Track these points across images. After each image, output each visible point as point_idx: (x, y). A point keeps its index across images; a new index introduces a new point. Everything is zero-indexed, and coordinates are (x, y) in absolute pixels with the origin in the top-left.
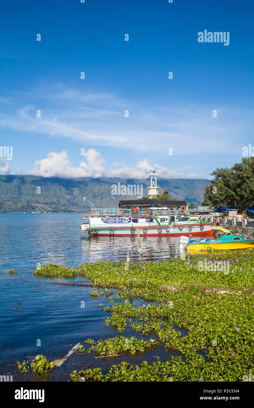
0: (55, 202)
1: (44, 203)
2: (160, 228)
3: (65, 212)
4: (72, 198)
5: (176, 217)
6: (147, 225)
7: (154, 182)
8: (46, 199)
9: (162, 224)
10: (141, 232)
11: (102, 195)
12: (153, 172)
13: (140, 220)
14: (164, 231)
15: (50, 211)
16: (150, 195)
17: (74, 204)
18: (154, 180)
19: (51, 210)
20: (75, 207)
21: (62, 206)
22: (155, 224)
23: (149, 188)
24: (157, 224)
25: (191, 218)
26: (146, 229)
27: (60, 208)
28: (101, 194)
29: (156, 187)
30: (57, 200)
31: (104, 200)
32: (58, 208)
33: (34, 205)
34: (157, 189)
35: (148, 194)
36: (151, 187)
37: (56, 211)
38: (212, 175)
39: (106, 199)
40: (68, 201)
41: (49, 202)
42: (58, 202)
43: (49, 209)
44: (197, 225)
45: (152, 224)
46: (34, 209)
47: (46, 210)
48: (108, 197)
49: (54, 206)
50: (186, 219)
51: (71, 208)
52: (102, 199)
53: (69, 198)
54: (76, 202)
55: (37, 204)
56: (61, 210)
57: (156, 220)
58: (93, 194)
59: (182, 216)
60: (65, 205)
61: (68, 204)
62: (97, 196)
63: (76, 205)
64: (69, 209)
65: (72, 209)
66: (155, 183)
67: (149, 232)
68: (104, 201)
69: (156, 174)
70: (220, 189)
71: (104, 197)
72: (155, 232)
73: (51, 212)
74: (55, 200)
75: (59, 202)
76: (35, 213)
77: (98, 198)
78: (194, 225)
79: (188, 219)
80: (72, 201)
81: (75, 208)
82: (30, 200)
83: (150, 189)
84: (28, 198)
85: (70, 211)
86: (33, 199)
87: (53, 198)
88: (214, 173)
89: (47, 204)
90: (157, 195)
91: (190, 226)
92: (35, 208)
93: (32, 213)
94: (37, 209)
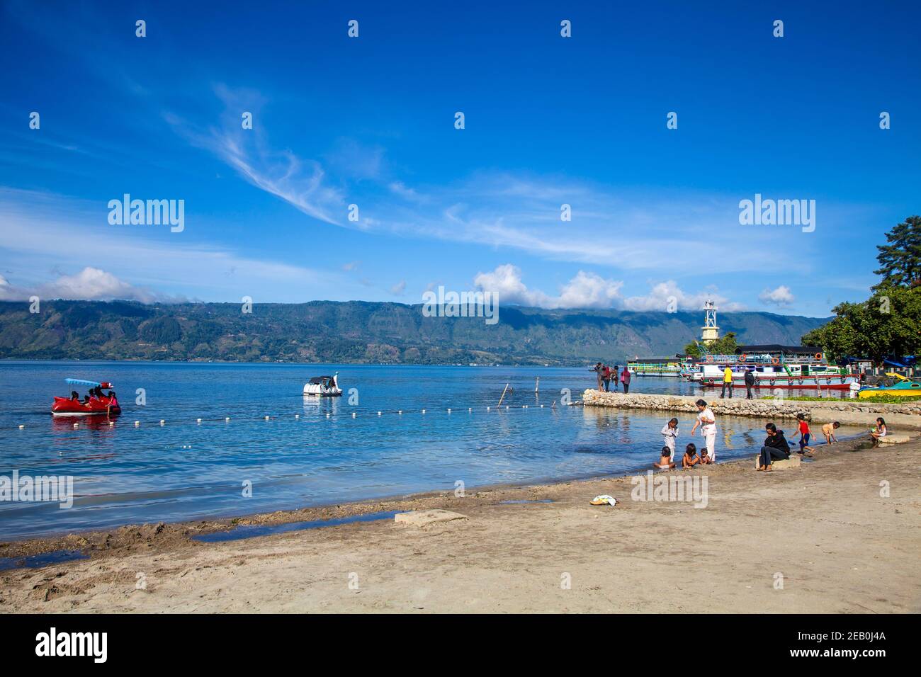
0: (506, 349)
1: (489, 350)
2: (790, 378)
3: (522, 364)
4: (535, 343)
5: (810, 366)
6: (775, 374)
7: (711, 319)
8: (492, 343)
9: (793, 374)
10: (767, 383)
11: (583, 338)
12: (710, 304)
13: (766, 369)
14: (796, 383)
15: (498, 363)
16: (706, 340)
17: (537, 352)
18: (711, 317)
19: (500, 360)
20: (538, 357)
21: (517, 354)
22: (784, 373)
23: (704, 328)
24: (786, 374)
25: (829, 368)
26: (773, 379)
27: (514, 358)
28: (581, 336)
29: (715, 327)
30: (510, 345)
31: (587, 345)
32: (512, 358)
33: (473, 352)
34: (716, 330)
35: (703, 338)
36: (708, 327)
37: (507, 363)
38: (832, 311)
39: (590, 344)
40: (528, 346)
41: (498, 348)
42: (510, 348)
43: (496, 359)
44: (837, 376)
45: (781, 374)
46: (473, 358)
47: (492, 361)
48: (593, 342)
49: (504, 355)
50: (823, 369)
51: (534, 358)
52: (584, 343)
53: (529, 341)
54: (540, 348)
55: (478, 352)
56: (516, 362)
57: (786, 369)
58: (569, 335)
59: (818, 366)
60: (522, 354)
61: (527, 351)
62: (575, 340)
63: (541, 354)
64: (529, 360)
65: (534, 361)
66: (713, 321)
67: (778, 383)
68: (587, 348)
69: (715, 308)
70: (847, 332)
71: (587, 341)
72: (785, 383)
73: (501, 364)
74: (506, 345)
75: (513, 349)
76: (475, 365)
77: (577, 342)
78: (834, 376)
79: (825, 369)
80: (533, 347)
81: (538, 359)
82: (467, 345)
83: (706, 330)
84: (464, 342)
85: (531, 364)
86: (473, 343)
87: (503, 342)
88: (837, 309)
89: (493, 351)
90: (716, 340)
91: (828, 378)
92: (475, 358)
93: (471, 365)
94: (478, 360)
